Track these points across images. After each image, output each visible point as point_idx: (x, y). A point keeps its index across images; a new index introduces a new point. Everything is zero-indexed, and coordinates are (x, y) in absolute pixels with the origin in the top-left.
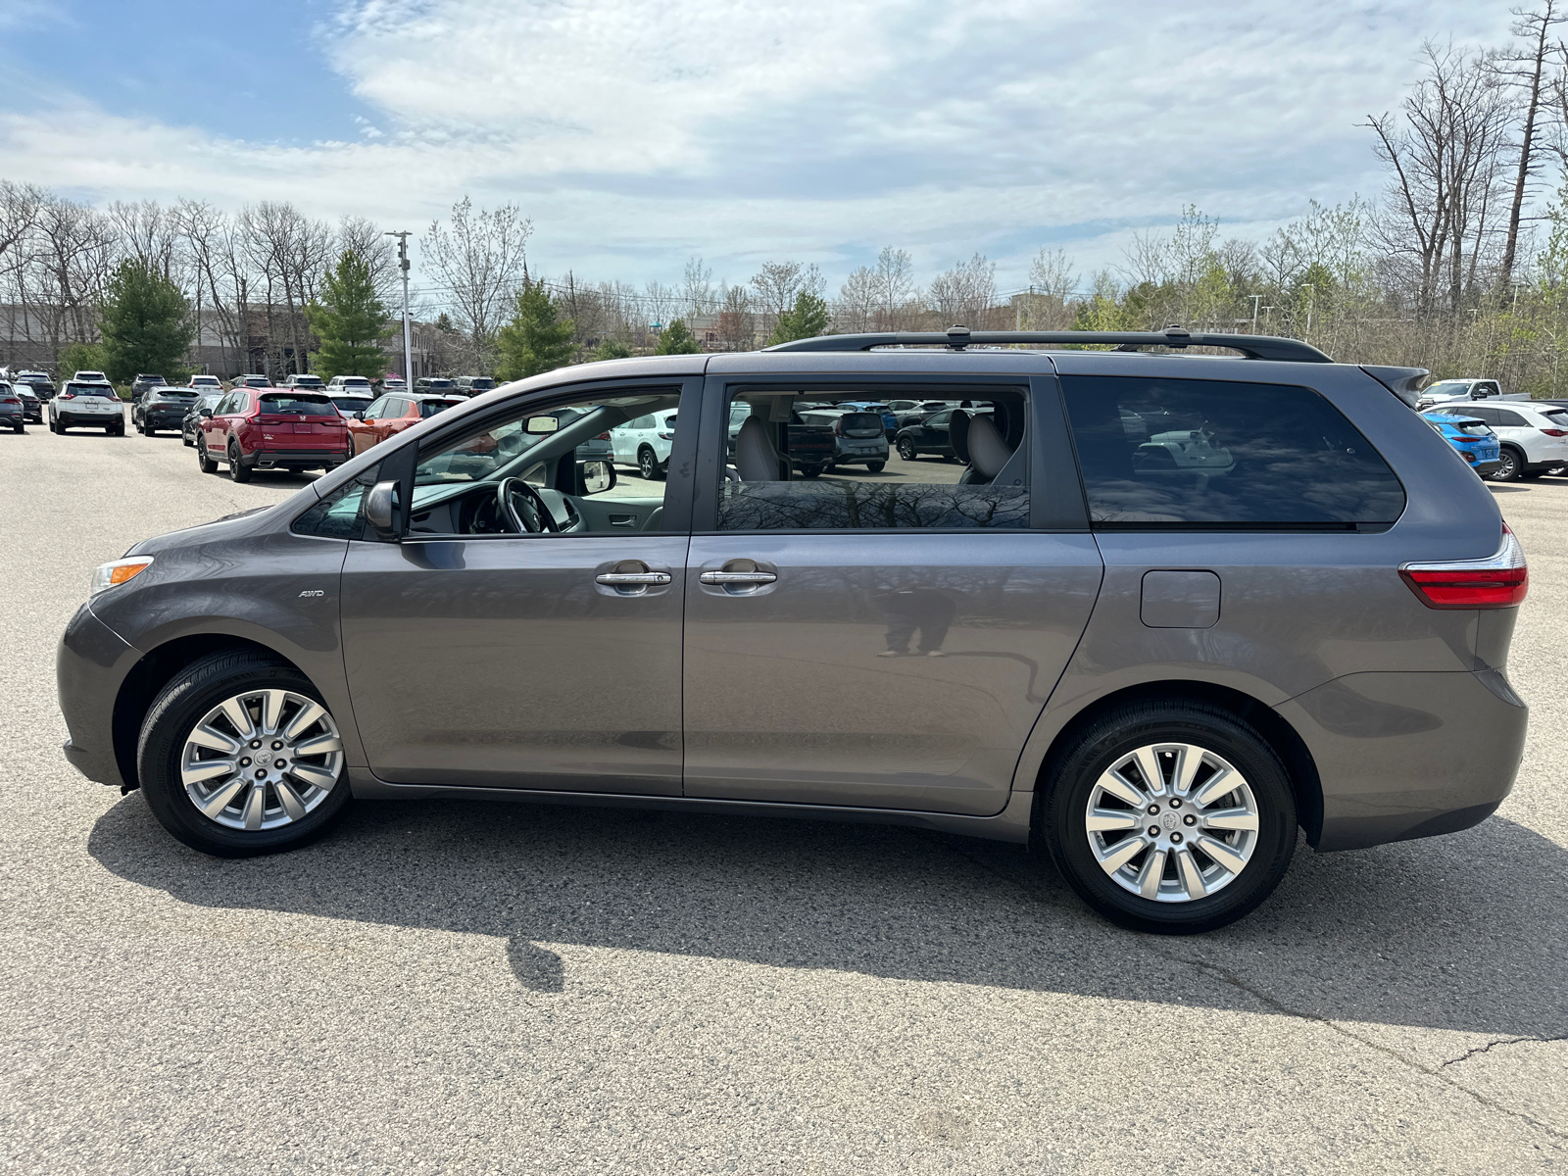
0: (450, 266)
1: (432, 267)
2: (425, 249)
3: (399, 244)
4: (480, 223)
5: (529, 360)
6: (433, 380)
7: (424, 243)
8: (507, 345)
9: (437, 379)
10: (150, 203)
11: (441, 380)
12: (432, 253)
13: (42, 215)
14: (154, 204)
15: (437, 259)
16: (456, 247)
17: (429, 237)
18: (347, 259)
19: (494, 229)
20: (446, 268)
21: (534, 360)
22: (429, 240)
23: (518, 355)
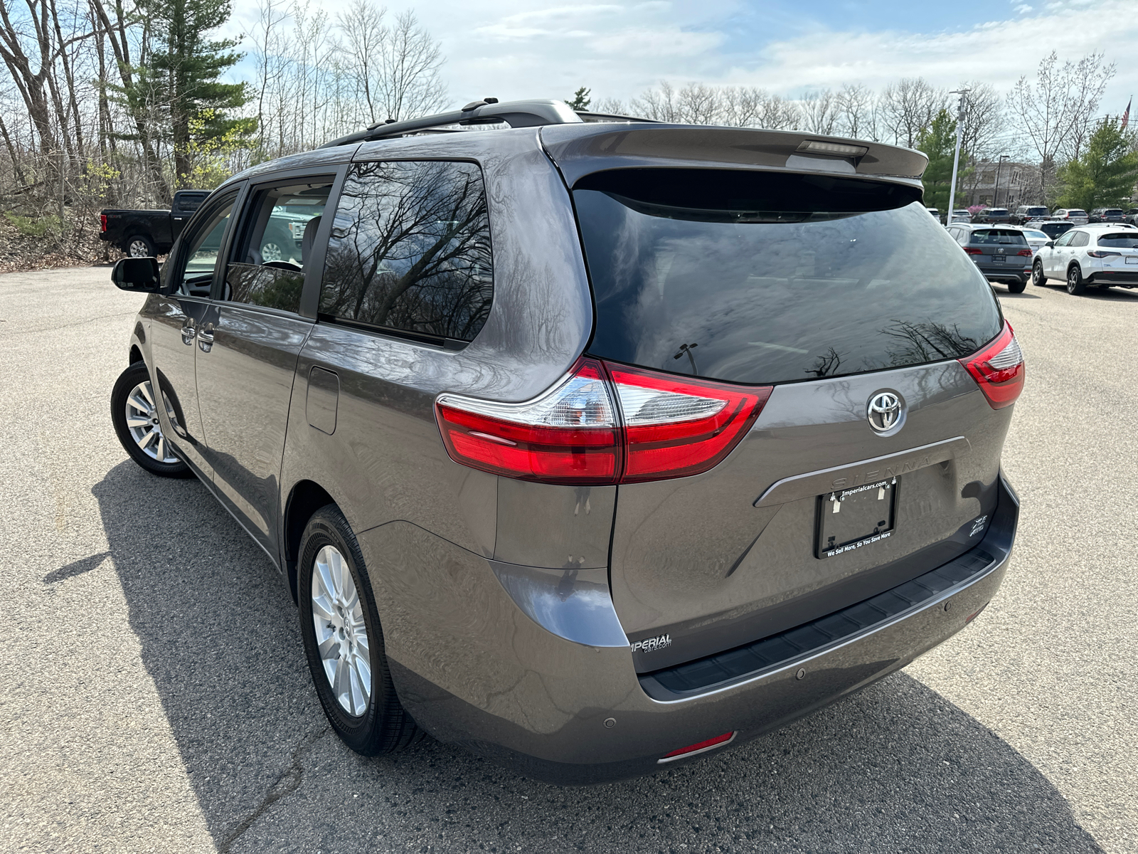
0: (1029, 113)
1: (1013, 116)
2: (1010, 101)
3: (959, 100)
4: (1063, 74)
5: (1089, 190)
6: (993, 209)
7: (1010, 97)
8: (1072, 177)
9: (996, 209)
10: (826, 91)
11: (1000, 209)
12: (1015, 104)
13: (760, 108)
14: (829, 91)
15: (1019, 108)
16: (1037, 96)
17: (1014, 91)
18: (941, 117)
19: (1076, 76)
20: (1026, 116)
21: (1094, 189)
22: (1014, 94)
23: (1080, 184)
